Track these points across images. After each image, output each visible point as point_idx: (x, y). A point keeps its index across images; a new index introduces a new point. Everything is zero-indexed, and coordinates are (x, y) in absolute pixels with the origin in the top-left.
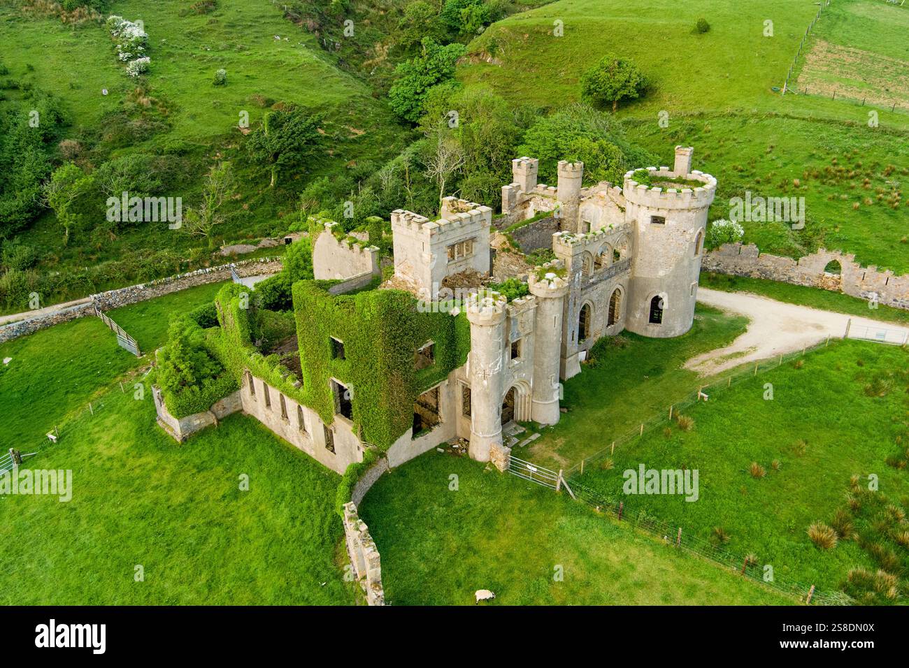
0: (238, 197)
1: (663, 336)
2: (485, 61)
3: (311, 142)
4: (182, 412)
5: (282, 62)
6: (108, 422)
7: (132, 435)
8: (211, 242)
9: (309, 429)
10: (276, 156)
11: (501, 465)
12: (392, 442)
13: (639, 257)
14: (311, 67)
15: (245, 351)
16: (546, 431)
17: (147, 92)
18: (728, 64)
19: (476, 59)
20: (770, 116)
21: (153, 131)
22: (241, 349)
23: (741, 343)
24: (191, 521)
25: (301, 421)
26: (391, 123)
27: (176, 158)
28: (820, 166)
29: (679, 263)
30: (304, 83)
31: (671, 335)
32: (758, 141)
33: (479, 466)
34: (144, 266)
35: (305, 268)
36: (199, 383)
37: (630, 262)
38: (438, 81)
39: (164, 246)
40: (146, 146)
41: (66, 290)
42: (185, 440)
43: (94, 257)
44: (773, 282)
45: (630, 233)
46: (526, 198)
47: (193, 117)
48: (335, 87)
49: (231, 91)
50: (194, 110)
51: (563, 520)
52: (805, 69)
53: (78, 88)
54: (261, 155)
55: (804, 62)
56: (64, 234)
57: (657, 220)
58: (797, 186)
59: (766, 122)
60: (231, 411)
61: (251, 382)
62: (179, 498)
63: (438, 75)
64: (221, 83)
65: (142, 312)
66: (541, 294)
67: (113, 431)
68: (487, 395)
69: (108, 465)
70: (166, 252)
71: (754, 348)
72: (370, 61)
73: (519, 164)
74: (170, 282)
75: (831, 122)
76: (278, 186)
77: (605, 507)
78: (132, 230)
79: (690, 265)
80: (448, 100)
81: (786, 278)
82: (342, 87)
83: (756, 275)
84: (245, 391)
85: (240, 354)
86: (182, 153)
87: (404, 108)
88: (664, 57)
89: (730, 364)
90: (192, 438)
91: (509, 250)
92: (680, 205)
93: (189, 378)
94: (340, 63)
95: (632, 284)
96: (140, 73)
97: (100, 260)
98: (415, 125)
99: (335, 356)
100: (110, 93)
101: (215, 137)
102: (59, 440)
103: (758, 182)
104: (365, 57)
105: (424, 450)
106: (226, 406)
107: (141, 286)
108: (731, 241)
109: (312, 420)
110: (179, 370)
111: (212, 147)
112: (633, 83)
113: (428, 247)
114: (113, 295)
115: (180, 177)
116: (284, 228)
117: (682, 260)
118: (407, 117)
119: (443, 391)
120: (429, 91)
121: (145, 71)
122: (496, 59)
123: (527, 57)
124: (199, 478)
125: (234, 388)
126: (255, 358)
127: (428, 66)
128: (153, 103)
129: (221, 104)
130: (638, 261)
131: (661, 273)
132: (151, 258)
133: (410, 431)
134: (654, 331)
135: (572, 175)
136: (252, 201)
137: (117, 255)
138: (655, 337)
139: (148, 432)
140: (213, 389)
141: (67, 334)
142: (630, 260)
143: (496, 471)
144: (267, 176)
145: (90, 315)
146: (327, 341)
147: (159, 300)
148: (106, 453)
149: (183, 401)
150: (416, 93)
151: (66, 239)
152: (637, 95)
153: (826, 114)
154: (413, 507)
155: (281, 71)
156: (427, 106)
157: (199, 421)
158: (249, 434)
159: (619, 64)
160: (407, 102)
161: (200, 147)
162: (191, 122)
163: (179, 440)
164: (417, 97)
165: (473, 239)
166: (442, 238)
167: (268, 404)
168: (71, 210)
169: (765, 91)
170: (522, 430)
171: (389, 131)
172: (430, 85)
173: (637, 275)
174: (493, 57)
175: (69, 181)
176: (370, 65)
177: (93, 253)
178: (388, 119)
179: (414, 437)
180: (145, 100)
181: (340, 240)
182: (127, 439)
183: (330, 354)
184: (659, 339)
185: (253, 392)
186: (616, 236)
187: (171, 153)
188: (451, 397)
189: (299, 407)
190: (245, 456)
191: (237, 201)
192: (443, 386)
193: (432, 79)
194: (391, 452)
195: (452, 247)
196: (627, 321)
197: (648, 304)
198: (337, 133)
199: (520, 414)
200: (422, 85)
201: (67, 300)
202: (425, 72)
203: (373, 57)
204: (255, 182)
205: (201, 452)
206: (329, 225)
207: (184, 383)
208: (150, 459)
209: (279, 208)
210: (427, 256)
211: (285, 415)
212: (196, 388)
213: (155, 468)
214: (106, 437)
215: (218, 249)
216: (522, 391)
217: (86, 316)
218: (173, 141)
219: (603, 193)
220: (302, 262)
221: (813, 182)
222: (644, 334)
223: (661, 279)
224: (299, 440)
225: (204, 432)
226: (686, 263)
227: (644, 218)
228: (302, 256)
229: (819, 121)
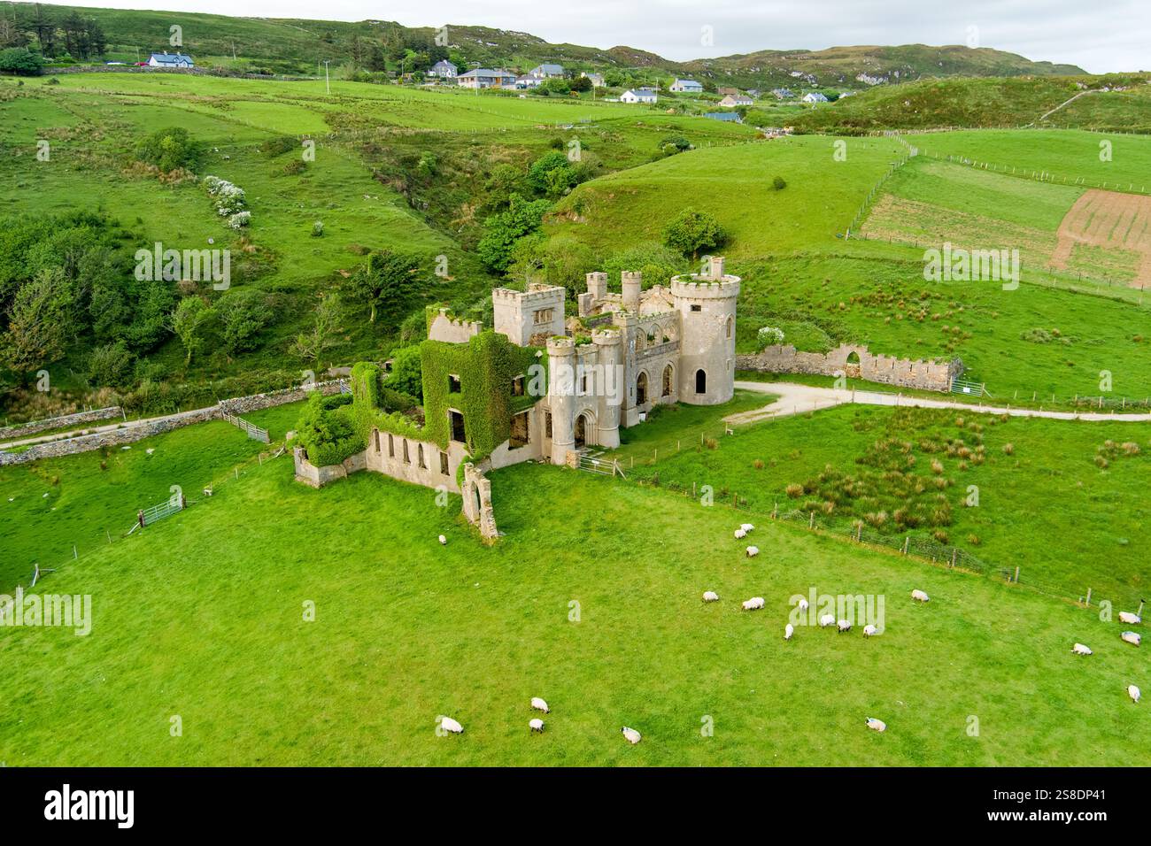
0: (341, 330)
1: (708, 403)
2: (572, 220)
3: (409, 280)
4: (323, 462)
5: (373, 217)
6: (252, 482)
7: (276, 487)
8: (319, 364)
9: (427, 463)
10: (377, 292)
11: (573, 464)
12: (495, 447)
13: (685, 339)
14: (402, 222)
15: (375, 412)
16: (609, 451)
17: (251, 242)
18: (800, 216)
19: (563, 218)
20: (831, 256)
21: (261, 273)
22: (371, 411)
23: (770, 408)
24: (338, 523)
25: (421, 459)
26: (481, 272)
27: (283, 294)
28: (865, 294)
29: (714, 343)
30: (397, 236)
31: (714, 403)
32: (817, 277)
33: (558, 468)
34: (260, 382)
35: (413, 370)
36: (334, 440)
37: (678, 344)
38: (526, 233)
39: (276, 368)
40: (256, 284)
41: (193, 399)
42: (322, 486)
43: (215, 375)
44: (809, 375)
45: (676, 320)
46: (599, 304)
47: (297, 262)
48: (426, 239)
49: (328, 241)
50: (296, 256)
51: (616, 489)
52: (870, 219)
53: (186, 237)
54: (365, 290)
55: (870, 213)
56: (186, 357)
57: (696, 308)
58: (842, 309)
59: (826, 262)
60: (357, 468)
61: (377, 440)
62: (324, 514)
63: (526, 228)
64: (318, 234)
65: (264, 416)
66: (600, 342)
67: (258, 488)
68: (563, 410)
69: (260, 504)
70: (279, 372)
71: (779, 410)
72: (458, 220)
73: (592, 277)
74: (286, 393)
75: (883, 260)
76: (377, 320)
77: (646, 481)
78: (247, 355)
79: (724, 343)
80: (536, 249)
81: (818, 371)
82: (433, 239)
83: (795, 370)
84: (371, 450)
85: (369, 415)
86: (289, 291)
87: (493, 258)
88: (743, 211)
89: (758, 418)
90: (327, 484)
91: (581, 330)
92: (711, 295)
93: (328, 435)
94: (428, 220)
95: (681, 361)
96: (242, 225)
97: (220, 378)
98: (502, 273)
99: (452, 391)
100: (216, 242)
101: (318, 279)
102: (213, 493)
103: (811, 307)
104: (452, 217)
105: (517, 461)
106: (354, 462)
107: (262, 395)
108: (773, 343)
109: (431, 453)
110: (318, 431)
111: (316, 287)
112: (710, 234)
113: (519, 310)
114: (237, 402)
115: (288, 311)
116: (385, 354)
117: (717, 340)
118: (496, 267)
119: (531, 416)
120: (518, 242)
121: (245, 224)
122: (583, 217)
123: (612, 215)
124: (340, 504)
125: (361, 448)
126: (382, 415)
127: (516, 219)
128: (258, 250)
129: (321, 252)
130: (684, 342)
131: (702, 351)
132: (266, 377)
133: (507, 444)
134: (700, 400)
135: (633, 281)
136: (353, 334)
137: (235, 374)
138: (701, 404)
139: (288, 483)
140: (346, 446)
141: (200, 431)
142: (678, 342)
143: (570, 469)
144: (367, 313)
145: (217, 418)
146: (446, 380)
147: (277, 408)
148: (256, 499)
149: (322, 452)
150: (505, 244)
151: (187, 361)
152: (714, 245)
153: (881, 254)
154: (511, 487)
155: (374, 225)
156: (515, 256)
157: (333, 472)
158: (374, 480)
159: (698, 216)
160: (496, 253)
161: (305, 287)
162: (294, 266)
163: (317, 487)
164: (505, 248)
165: (552, 309)
166: (530, 304)
167: (392, 454)
168: (194, 334)
169: (830, 238)
170: (590, 450)
171: (479, 278)
172: (518, 237)
173: (684, 354)
174: (580, 215)
175: (193, 310)
176: (458, 223)
177: (213, 372)
178: (478, 268)
179: (510, 449)
180: (250, 247)
181: (452, 321)
182: (272, 490)
183: (448, 389)
184: (704, 406)
185: (378, 449)
186: (664, 320)
187: (279, 290)
188: (538, 423)
189: (420, 446)
190: (373, 493)
191: (340, 334)
192: (531, 411)
193: (519, 231)
194: (494, 455)
195: (537, 312)
196: (679, 394)
197: (694, 377)
198: (429, 278)
199: (589, 440)
200: (510, 237)
201: (194, 408)
202: (513, 225)
203: (460, 217)
204: (356, 318)
205: (337, 491)
206: (443, 310)
207: (322, 439)
208: (295, 499)
209: (378, 340)
210: (519, 318)
211: (407, 459)
212: (332, 444)
213: (300, 503)
214: (252, 491)
215: (326, 370)
216: (590, 420)
217: (214, 418)
218: (281, 280)
219: (657, 294)
220: (410, 365)
221: (857, 306)
222: (693, 403)
223: (702, 356)
224: (418, 476)
225: (338, 481)
226: (720, 342)
227: (685, 307)
228: (410, 359)
229: (874, 260)
